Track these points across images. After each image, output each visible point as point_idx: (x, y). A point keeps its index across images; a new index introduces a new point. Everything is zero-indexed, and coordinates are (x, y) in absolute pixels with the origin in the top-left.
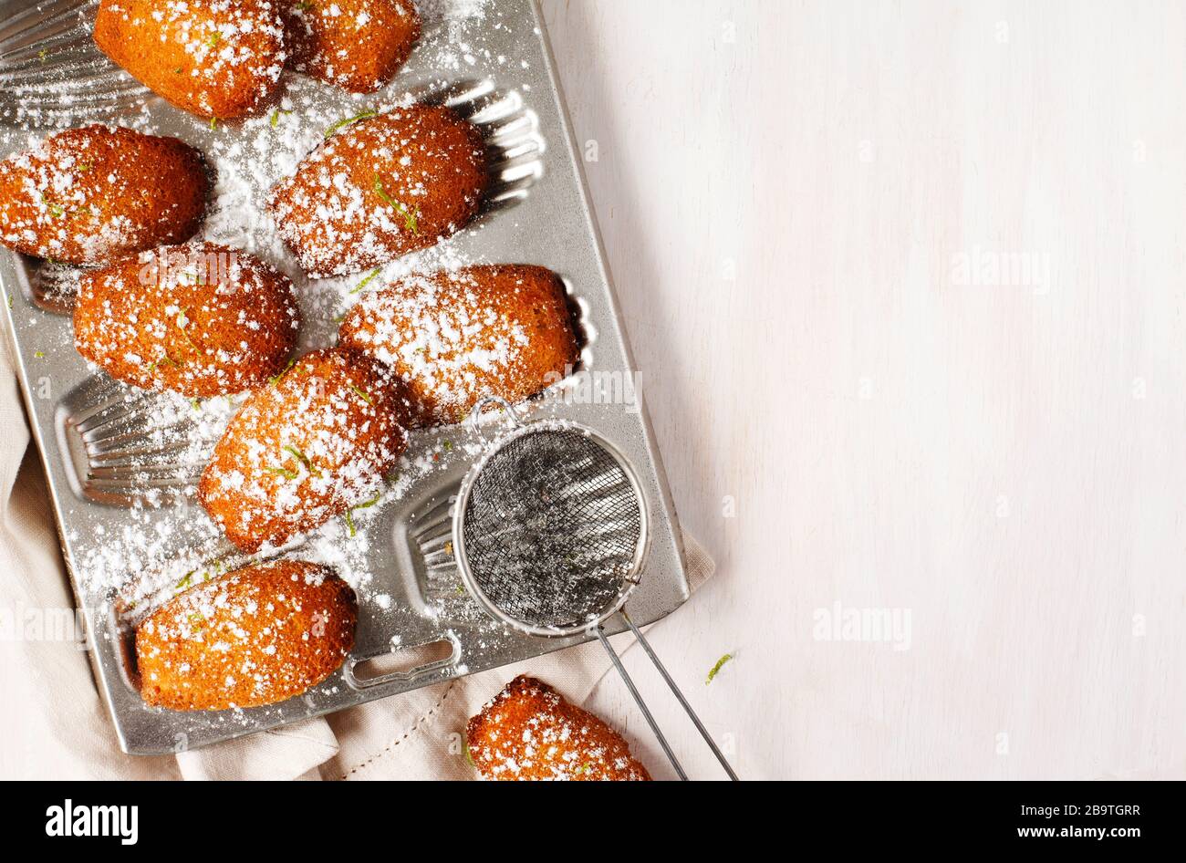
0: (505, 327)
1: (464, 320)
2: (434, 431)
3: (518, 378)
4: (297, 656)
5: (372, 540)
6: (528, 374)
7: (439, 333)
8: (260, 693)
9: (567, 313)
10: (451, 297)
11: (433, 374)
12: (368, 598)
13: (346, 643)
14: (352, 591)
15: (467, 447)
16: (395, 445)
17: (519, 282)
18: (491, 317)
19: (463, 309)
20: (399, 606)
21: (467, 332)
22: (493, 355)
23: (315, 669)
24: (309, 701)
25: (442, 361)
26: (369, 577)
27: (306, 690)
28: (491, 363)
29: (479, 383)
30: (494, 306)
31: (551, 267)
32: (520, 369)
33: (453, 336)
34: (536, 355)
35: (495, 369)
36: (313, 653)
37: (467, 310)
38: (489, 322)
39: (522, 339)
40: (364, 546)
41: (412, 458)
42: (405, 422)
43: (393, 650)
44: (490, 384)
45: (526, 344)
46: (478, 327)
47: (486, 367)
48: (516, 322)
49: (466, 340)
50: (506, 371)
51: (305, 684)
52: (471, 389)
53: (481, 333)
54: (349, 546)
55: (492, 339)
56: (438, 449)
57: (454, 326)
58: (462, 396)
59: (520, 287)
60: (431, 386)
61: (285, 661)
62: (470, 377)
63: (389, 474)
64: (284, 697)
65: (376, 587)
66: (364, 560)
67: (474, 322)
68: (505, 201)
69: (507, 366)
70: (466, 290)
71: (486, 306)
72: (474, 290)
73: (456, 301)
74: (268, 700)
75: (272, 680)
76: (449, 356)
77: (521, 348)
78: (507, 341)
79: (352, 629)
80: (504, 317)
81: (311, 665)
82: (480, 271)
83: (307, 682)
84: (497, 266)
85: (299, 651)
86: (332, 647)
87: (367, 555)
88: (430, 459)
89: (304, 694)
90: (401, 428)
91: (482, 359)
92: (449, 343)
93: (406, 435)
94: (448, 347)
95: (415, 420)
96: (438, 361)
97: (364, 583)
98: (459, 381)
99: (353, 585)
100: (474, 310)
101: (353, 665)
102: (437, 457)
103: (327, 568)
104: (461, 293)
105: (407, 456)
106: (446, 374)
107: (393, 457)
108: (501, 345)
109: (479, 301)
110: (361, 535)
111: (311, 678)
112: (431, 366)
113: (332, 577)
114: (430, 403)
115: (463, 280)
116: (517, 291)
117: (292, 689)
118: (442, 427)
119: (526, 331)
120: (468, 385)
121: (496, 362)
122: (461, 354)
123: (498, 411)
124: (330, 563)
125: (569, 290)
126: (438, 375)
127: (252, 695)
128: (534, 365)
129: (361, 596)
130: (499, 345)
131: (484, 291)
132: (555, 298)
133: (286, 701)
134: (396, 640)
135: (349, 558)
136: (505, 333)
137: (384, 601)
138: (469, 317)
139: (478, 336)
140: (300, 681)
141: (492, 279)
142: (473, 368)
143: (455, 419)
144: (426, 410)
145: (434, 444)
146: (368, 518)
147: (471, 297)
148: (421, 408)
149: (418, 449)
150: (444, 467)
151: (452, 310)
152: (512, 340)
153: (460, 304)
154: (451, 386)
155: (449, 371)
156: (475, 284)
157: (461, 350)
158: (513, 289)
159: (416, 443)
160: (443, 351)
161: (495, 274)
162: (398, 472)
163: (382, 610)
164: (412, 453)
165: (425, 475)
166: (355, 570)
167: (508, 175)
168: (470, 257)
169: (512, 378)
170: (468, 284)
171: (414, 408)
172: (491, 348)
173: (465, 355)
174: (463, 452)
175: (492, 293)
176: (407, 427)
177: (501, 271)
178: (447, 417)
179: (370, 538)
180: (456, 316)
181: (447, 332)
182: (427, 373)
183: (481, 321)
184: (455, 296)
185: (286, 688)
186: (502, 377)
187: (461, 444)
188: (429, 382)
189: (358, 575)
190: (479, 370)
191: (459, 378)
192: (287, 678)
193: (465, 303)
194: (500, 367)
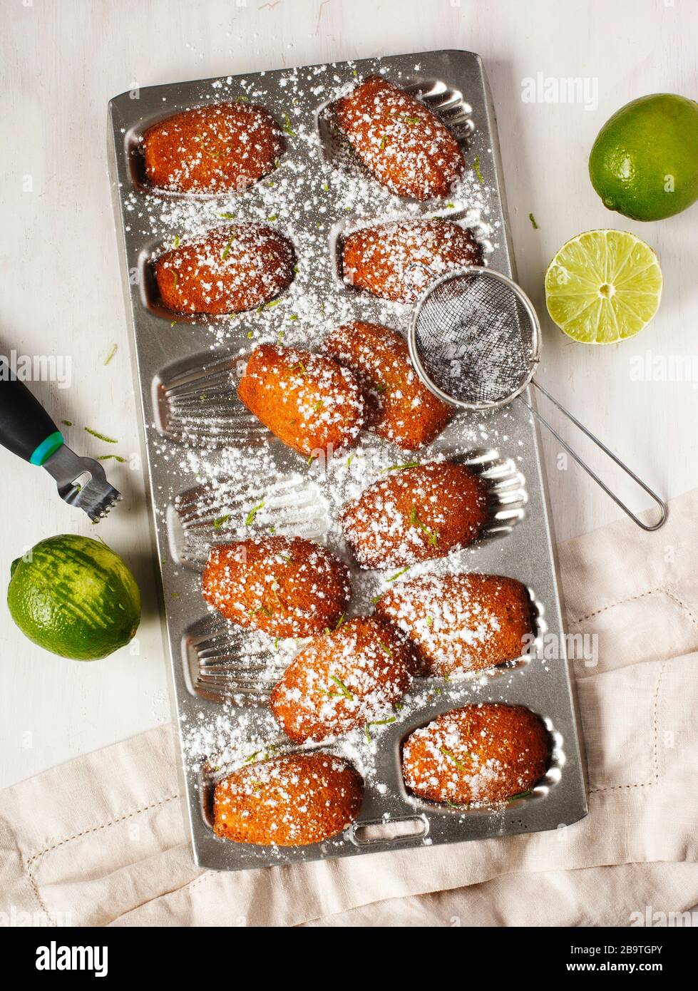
0: (486, 617)
1: (459, 609)
2: (430, 680)
3: (490, 652)
4: (320, 816)
5: (380, 747)
6: (498, 650)
7: (442, 615)
8: (292, 837)
9: (528, 613)
10: (452, 593)
11: (434, 642)
12: (372, 785)
13: (354, 812)
14: (362, 778)
15: (451, 694)
16: (403, 686)
17: (499, 588)
18: (477, 609)
19: (459, 601)
20: (392, 793)
21: (460, 617)
22: (476, 635)
23: (331, 826)
24: (323, 848)
25: (441, 634)
26: (374, 771)
27: (323, 839)
28: (474, 639)
29: (464, 652)
30: (480, 602)
31: (522, 580)
32: (492, 645)
33: (451, 618)
34: (503, 638)
35: (475, 644)
36: (331, 816)
37: (462, 602)
38: (475, 612)
39: (496, 626)
40: (374, 750)
41: (413, 696)
42: (411, 670)
43: (384, 822)
44: (471, 653)
45: (499, 630)
46: (468, 615)
47: (470, 642)
48: (493, 614)
49: (459, 622)
50: (483, 646)
51: (323, 836)
52: (458, 655)
53: (470, 619)
54: (364, 749)
55: (476, 624)
56: (431, 692)
57: (452, 612)
58: (452, 659)
59: (499, 591)
60: (432, 650)
61: (312, 818)
62: (458, 647)
63: (397, 703)
64: (308, 842)
65: (378, 778)
66: (373, 760)
67: (466, 611)
68: (497, 533)
69: (484, 643)
70: (463, 589)
71: (475, 601)
72: (468, 590)
73: (456, 595)
74: (296, 841)
75: (302, 829)
76: (447, 631)
77: (494, 632)
78: (486, 626)
79: (359, 803)
80: (486, 610)
81: (329, 823)
82: (474, 577)
83: (325, 834)
84: (485, 575)
85: (323, 812)
86: (344, 813)
87: (375, 756)
88: (425, 698)
89: (322, 843)
90: (409, 675)
91: (467, 636)
92: (447, 623)
93: (411, 679)
94: (446, 625)
95: (418, 671)
96: (439, 634)
97: (371, 774)
98: (450, 648)
99: (363, 775)
100: (467, 603)
101: (356, 828)
102: (431, 698)
103: (347, 761)
104: (460, 591)
105: (410, 694)
106: (443, 643)
107: (401, 693)
108: (482, 628)
109: (471, 598)
110: (374, 743)
111: (328, 832)
112: (434, 637)
113: (350, 767)
114: (430, 661)
115: (462, 582)
116: (497, 594)
117: (314, 837)
118: (436, 678)
119: (499, 622)
120: (456, 652)
121: (477, 640)
122: (455, 631)
123: (474, 672)
124: (350, 758)
125: (533, 597)
126: (437, 643)
127: (287, 838)
128: (502, 644)
129: (368, 783)
130: (480, 628)
131: (475, 591)
132: (522, 602)
133: (308, 846)
134: (387, 815)
135: (363, 757)
136: (485, 621)
137: (382, 789)
138: (463, 607)
139: (467, 620)
140: (320, 833)
141: (481, 584)
142: (461, 641)
143: (445, 674)
144: (427, 665)
145: (428, 689)
146: (379, 732)
147: (465, 594)
148: (424, 663)
149: (418, 691)
150: (434, 705)
151: (452, 601)
152: (489, 626)
153: (457, 598)
154: (445, 650)
155: (445, 641)
156: (469, 586)
157: (454, 628)
158: (494, 592)
159: (417, 686)
160: (443, 628)
161: (484, 581)
162: (402, 704)
163: (380, 794)
164: (413, 693)
165: (420, 708)
166: (365, 765)
167: (500, 516)
168: (469, 568)
169: (486, 651)
170: (465, 585)
171: (419, 662)
172: (474, 629)
173: (457, 632)
174: (448, 696)
175: (480, 593)
176: (412, 674)
177: (488, 580)
178: (439, 672)
179: (379, 745)
180: (454, 605)
181: (448, 616)
182: (430, 641)
183: (470, 611)
184: (455, 592)
185: (310, 836)
186: (479, 649)
187: (447, 691)
188: (431, 646)
189: (367, 769)
190: (465, 643)
191: (451, 647)
192: (312, 829)
193: (461, 598)
194: (479, 643)
